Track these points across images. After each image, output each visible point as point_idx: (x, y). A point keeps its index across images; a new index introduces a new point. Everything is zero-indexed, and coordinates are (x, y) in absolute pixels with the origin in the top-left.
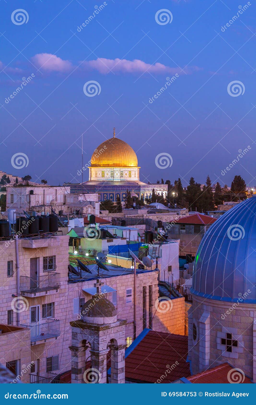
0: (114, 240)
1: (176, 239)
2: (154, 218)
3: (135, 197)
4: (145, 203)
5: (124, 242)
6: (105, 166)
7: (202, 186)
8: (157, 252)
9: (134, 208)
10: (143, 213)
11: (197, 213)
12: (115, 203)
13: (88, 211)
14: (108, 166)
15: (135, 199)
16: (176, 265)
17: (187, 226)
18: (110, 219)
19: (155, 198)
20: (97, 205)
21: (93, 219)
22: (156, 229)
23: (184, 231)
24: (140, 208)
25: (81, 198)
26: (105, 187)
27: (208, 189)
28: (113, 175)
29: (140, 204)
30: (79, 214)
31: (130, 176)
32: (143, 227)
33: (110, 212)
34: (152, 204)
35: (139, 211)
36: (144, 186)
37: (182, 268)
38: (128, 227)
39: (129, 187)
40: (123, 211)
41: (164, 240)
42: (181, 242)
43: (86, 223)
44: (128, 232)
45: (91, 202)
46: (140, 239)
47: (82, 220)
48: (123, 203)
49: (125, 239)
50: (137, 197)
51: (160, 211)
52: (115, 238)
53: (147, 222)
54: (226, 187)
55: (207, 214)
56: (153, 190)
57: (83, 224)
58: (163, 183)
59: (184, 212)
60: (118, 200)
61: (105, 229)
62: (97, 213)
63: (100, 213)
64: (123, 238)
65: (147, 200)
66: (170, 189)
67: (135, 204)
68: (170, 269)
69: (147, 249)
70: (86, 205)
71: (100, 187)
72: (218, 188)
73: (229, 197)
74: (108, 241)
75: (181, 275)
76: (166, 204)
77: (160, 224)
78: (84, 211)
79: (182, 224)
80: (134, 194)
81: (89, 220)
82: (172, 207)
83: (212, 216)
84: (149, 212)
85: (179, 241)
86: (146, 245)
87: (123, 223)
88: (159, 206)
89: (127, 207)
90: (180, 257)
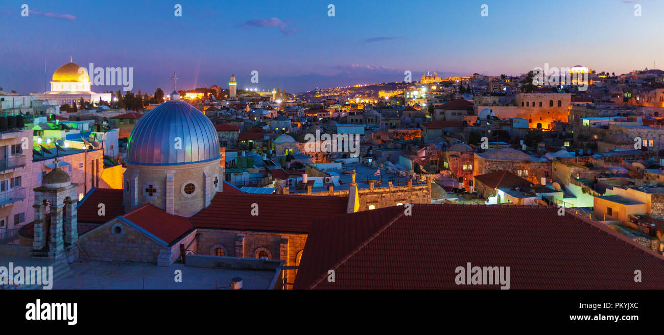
0: (71, 131)
1: (117, 128)
2: (100, 115)
3: (87, 102)
4: (95, 105)
5: (78, 132)
6: (63, 81)
7: (135, 95)
8: (103, 137)
9: (86, 109)
10: (93, 112)
11: (131, 111)
12: (72, 106)
13: (50, 112)
14: (67, 81)
15: (87, 103)
16: (116, 145)
17: (124, 120)
18: (68, 117)
19: (102, 103)
20: (58, 108)
21: (55, 117)
22: (102, 122)
23: (122, 123)
24: (91, 109)
25: (44, 103)
26: (64, 95)
27: (139, 97)
28: (70, 87)
29: (91, 106)
30: (43, 114)
31: (83, 88)
32: (93, 121)
33: (67, 112)
34: (101, 106)
35: (90, 111)
36: (94, 95)
37: (120, 146)
38: (81, 122)
39: (83, 95)
40: (78, 111)
41: (108, 129)
42: (120, 130)
43: (49, 120)
44: (81, 125)
45: (52, 106)
46: (90, 129)
47: (45, 118)
48: (78, 106)
49: (79, 129)
50: (89, 101)
51: (106, 110)
52: (71, 129)
53: (96, 118)
54: (151, 95)
55: (137, 111)
56: (101, 98)
57: (46, 121)
58: (108, 92)
59: (122, 111)
60: (74, 104)
61: (64, 123)
62: (58, 113)
63: (60, 113)
64: (77, 129)
65: (96, 103)
66: (113, 96)
67: (87, 107)
68: (112, 147)
69: (96, 136)
70: (48, 108)
71: (60, 95)
72: (146, 96)
73: (153, 101)
74: (66, 132)
75: (120, 151)
76: (110, 106)
77: (105, 119)
78: (47, 112)
79: (121, 118)
80: (86, 99)
81: (50, 117)
82: (114, 108)
83: (142, 113)
84: (97, 112)
85: (118, 129)
86: (95, 133)
87: (78, 119)
88: (105, 107)
89: (81, 108)
90: (120, 140)
